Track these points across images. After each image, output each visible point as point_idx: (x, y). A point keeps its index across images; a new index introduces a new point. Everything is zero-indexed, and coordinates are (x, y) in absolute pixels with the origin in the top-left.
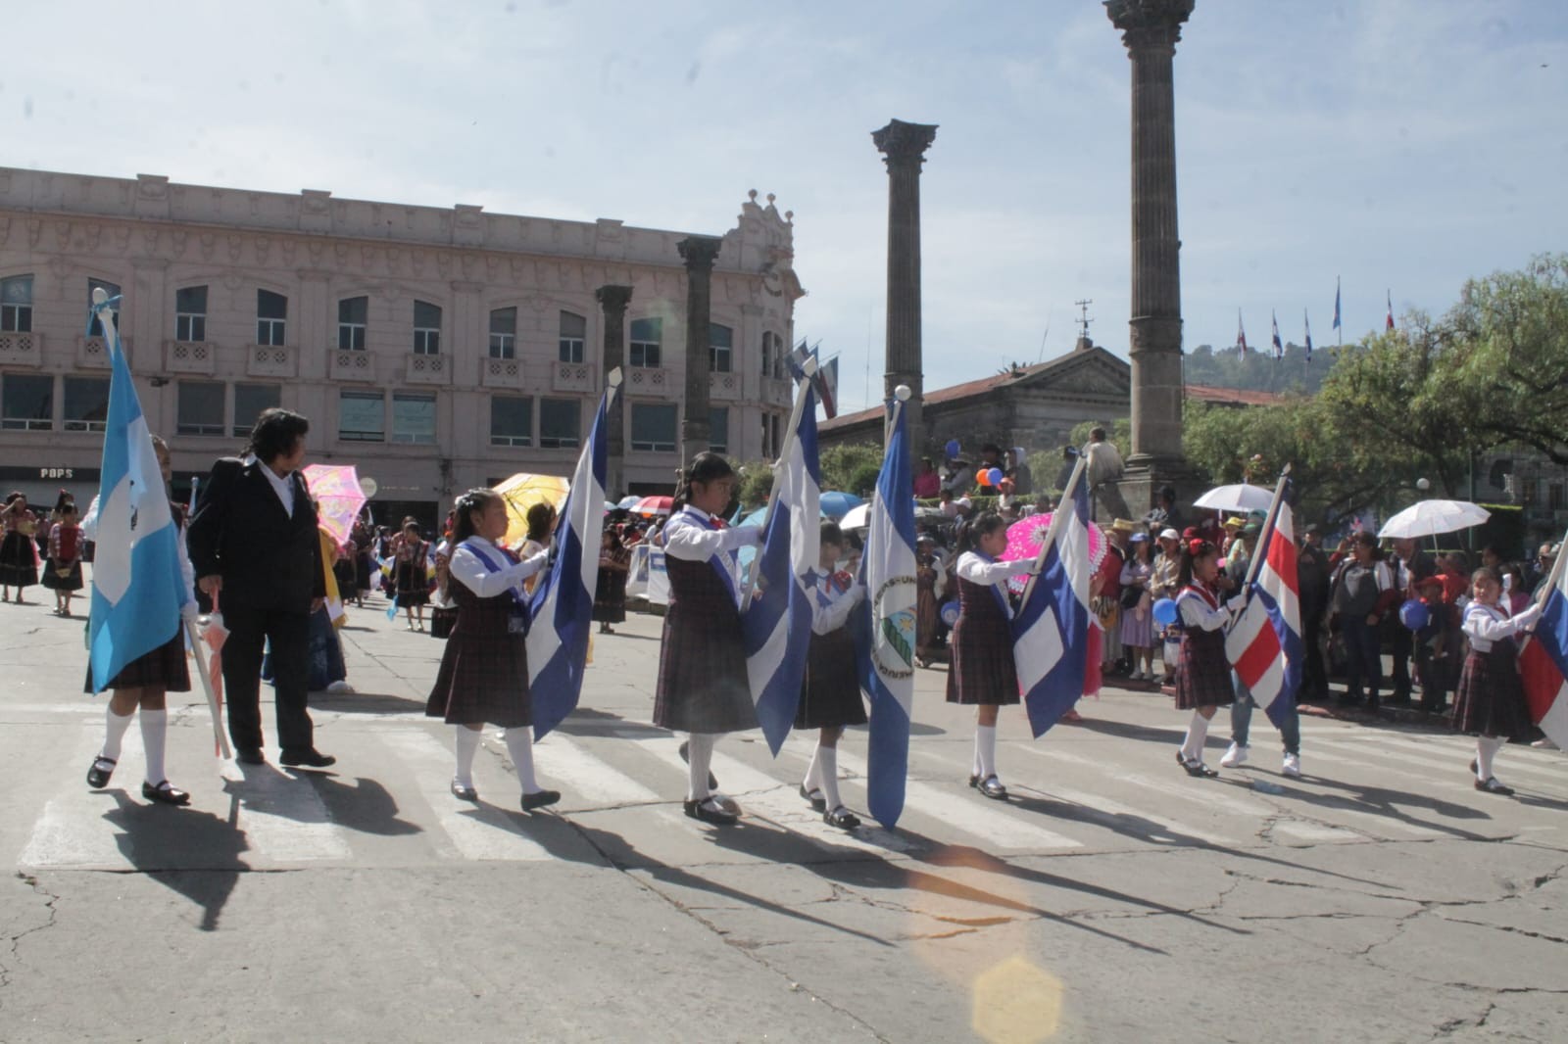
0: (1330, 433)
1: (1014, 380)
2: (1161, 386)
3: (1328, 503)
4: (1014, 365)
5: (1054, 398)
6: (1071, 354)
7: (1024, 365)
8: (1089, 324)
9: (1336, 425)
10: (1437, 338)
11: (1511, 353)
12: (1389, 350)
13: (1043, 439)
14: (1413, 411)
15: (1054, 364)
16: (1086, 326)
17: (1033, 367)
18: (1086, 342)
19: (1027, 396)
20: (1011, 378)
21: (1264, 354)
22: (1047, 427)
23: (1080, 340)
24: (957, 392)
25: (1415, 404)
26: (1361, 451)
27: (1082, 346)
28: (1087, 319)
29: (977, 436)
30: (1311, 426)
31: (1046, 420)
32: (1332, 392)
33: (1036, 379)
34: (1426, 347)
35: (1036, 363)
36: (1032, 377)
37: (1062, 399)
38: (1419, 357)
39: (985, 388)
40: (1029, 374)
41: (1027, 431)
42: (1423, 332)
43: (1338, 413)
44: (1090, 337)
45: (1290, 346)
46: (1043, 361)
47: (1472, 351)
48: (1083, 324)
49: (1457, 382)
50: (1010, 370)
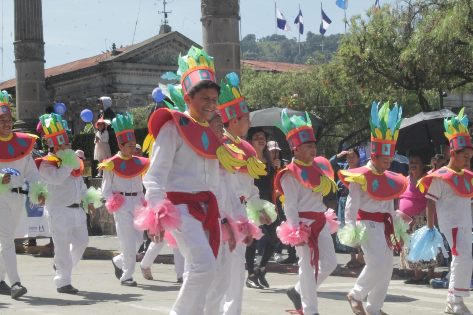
0: (345, 79)
1: (114, 57)
2: (225, 43)
3: (341, 139)
4: (114, 46)
5: (144, 70)
6: (156, 36)
7: (122, 47)
8: (168, 14)
9: (349, 75)
10: (417, 9)
11: (469, 16)
12: (384, 18)
13: (138, 100)
14: (403, 60)
15: (143, 44)
16: (166, 16)
17: (128, 47)
18: (166, 28)
19: (123, 69)
20: (111, 55)
21: (292, 40)
22: (140, 92)
23: (162, 27)
24: (71, 66)
25: (404, 55)
26: (367, 93)
27: (163, 31)
28: (166, 11)
29: (88, 99)
30: (331, 75)
31: (139, 86)
32: (346, 51)
33: (131, 56)
34: (411, 15)
35: (130, 44)
36: (128, 54)
37: (150, 70)
38: (406, 23)
39: (93, 63)
40: (125, 52)
41: (125, 95)
42: (408, 5)
43: (350, 66)
44: (169, 24)
45: (310, 34)
46: (135, 43)
47: (443, 17)
48: (164, 14)
49: (432, 40)
50: (111, 50)
